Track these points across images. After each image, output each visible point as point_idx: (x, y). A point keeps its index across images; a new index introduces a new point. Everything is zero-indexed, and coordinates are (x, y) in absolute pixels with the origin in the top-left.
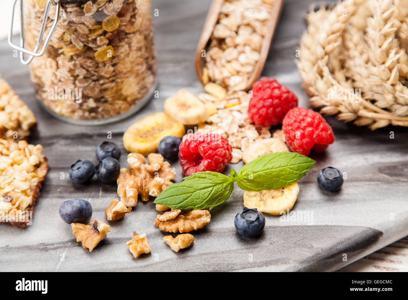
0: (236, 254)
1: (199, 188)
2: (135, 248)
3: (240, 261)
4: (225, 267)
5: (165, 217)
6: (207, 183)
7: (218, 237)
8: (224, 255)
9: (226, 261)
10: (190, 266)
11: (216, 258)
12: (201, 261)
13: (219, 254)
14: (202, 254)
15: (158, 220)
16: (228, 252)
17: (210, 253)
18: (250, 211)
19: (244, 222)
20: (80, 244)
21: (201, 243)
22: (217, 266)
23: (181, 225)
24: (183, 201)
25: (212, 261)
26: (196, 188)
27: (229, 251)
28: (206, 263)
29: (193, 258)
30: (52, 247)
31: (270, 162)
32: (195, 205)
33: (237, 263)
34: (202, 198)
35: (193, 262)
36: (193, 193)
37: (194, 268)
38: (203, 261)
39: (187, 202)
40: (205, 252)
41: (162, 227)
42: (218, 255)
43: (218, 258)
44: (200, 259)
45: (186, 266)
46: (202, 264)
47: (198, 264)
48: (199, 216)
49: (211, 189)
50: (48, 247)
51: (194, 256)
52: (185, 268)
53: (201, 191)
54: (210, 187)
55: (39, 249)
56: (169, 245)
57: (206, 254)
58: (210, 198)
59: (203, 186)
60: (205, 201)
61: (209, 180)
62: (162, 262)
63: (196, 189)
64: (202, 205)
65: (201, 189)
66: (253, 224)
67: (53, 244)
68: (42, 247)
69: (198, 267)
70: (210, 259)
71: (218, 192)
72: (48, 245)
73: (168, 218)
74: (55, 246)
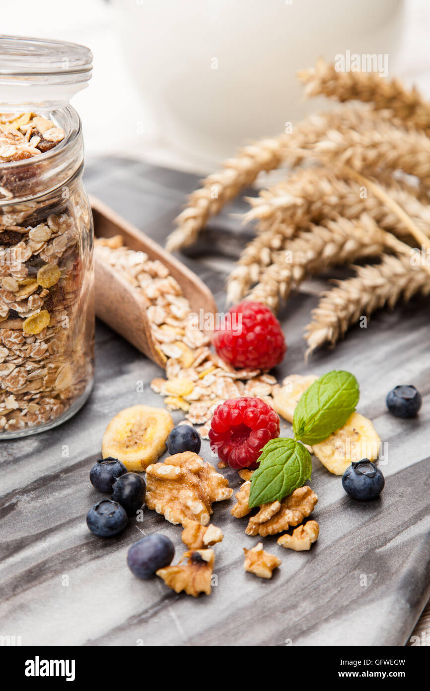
0: (374, 523)
1: (284, 461)
2: (265, 565)
3: (386, 529)
4: (377, 542)
5: (267, 514)
6: (285, 452)
7: (335, 515)
8: (362, 530)
9: (371, 536)
10: (338, 558)
11: (357, 537)
12: (343, 548)
13: (355, 532)
14: (337, 541)
15: (255, 525)
16: (363, 526)
17: (344, 535)
18: (359, 465)
19: (365, 479)
20: (183, 595)
21: (323, 530)
22: (367, 544)
23: (291, 516)
24: (282, 485)
25: (357, 542)
26: (280, 463)
27: (364, 524)
28: (352, 548)
29: (332, 549)
30: (148, 615)
31: (320, 394)
32: (296, 482)
33: (386, 531)
34: (297, 470)
35: (336, 553)
36: (282, 470)
37: (343, 558)
38: (346, 547)
39: (286, 483)
40: (338, 536)
41: (263, 531)
42: (356, 534)
43: (359, 537)
44: (341, 546)
45: (332, 561)
46: (348, 550)
47: (343, 552)
48: (304, 495)
49: (293, 456)
50: (144, 616)
51: (329, 547)
52: (334, 563)
53: (288, 463)
54: (291, 454)
55: (134, 624)
56: (290, 548)
57: (341, 538)
58: (302, 467)
59: (284, 456)
60: (301, 472)
61: (283, 448)
62: (300, 570)
63: (282, 463)
64: (301, 478)
65: (286, 462)
66: (377, 477)
67: (146, 612)
68: (135, 621)
69: (347, 555)
70: (352, 542)
71: (303, 456)
72: (140, 615)
73: (271, 514)
74: (151, 612)
